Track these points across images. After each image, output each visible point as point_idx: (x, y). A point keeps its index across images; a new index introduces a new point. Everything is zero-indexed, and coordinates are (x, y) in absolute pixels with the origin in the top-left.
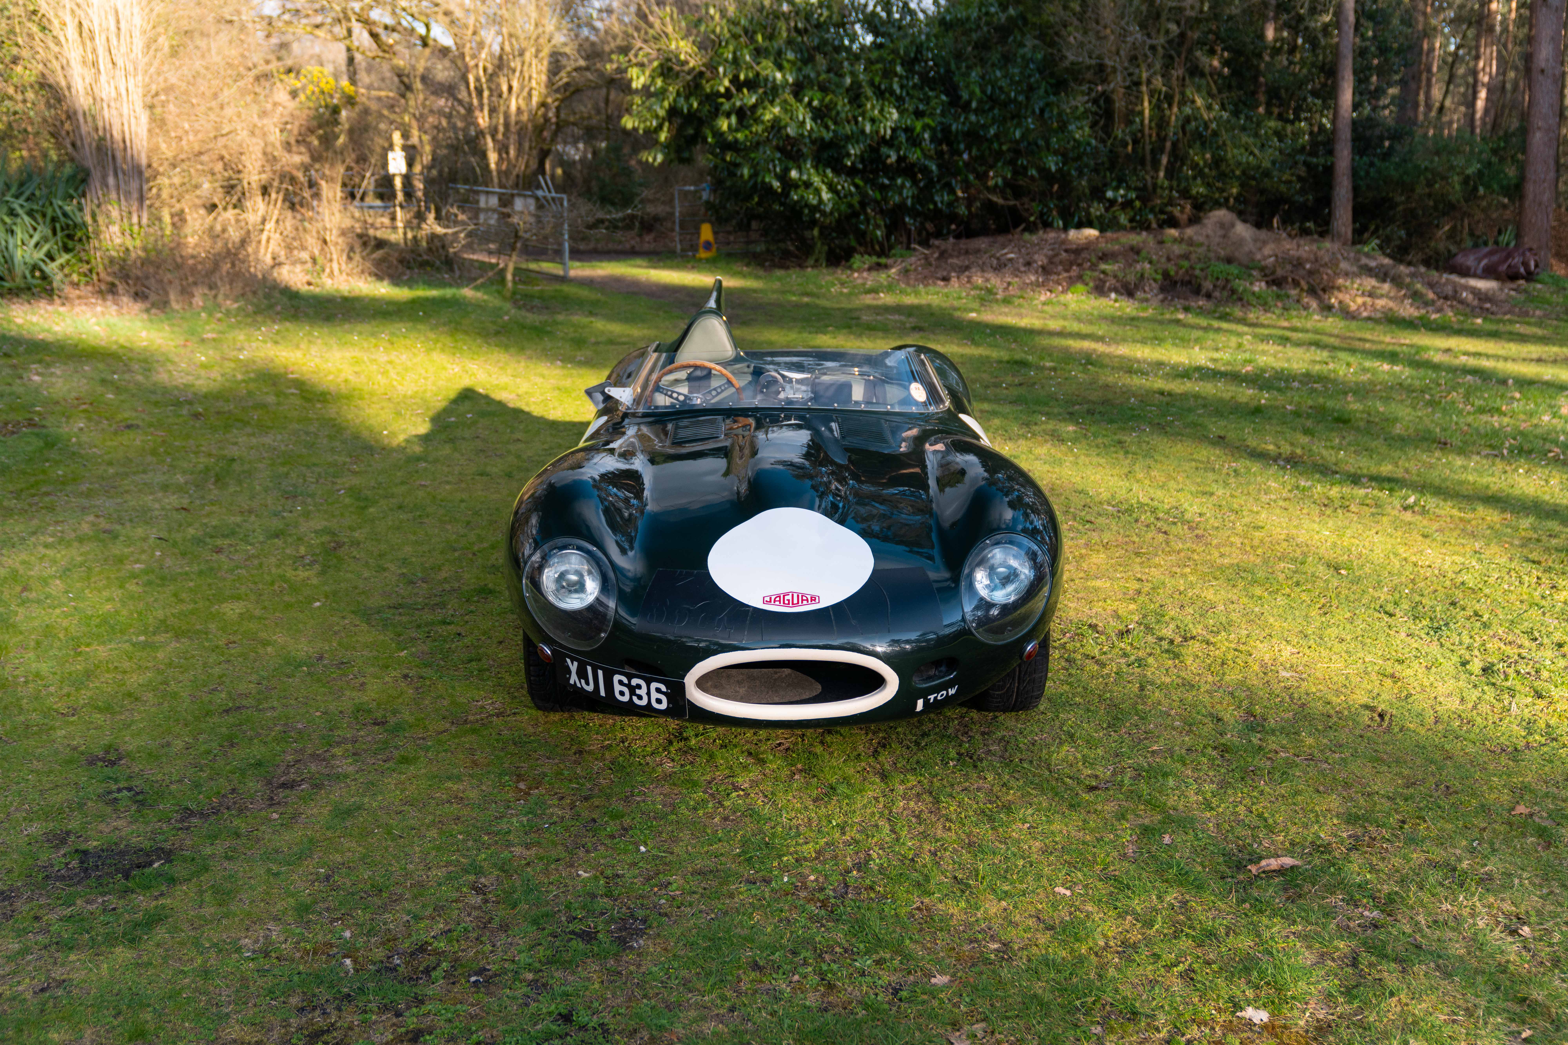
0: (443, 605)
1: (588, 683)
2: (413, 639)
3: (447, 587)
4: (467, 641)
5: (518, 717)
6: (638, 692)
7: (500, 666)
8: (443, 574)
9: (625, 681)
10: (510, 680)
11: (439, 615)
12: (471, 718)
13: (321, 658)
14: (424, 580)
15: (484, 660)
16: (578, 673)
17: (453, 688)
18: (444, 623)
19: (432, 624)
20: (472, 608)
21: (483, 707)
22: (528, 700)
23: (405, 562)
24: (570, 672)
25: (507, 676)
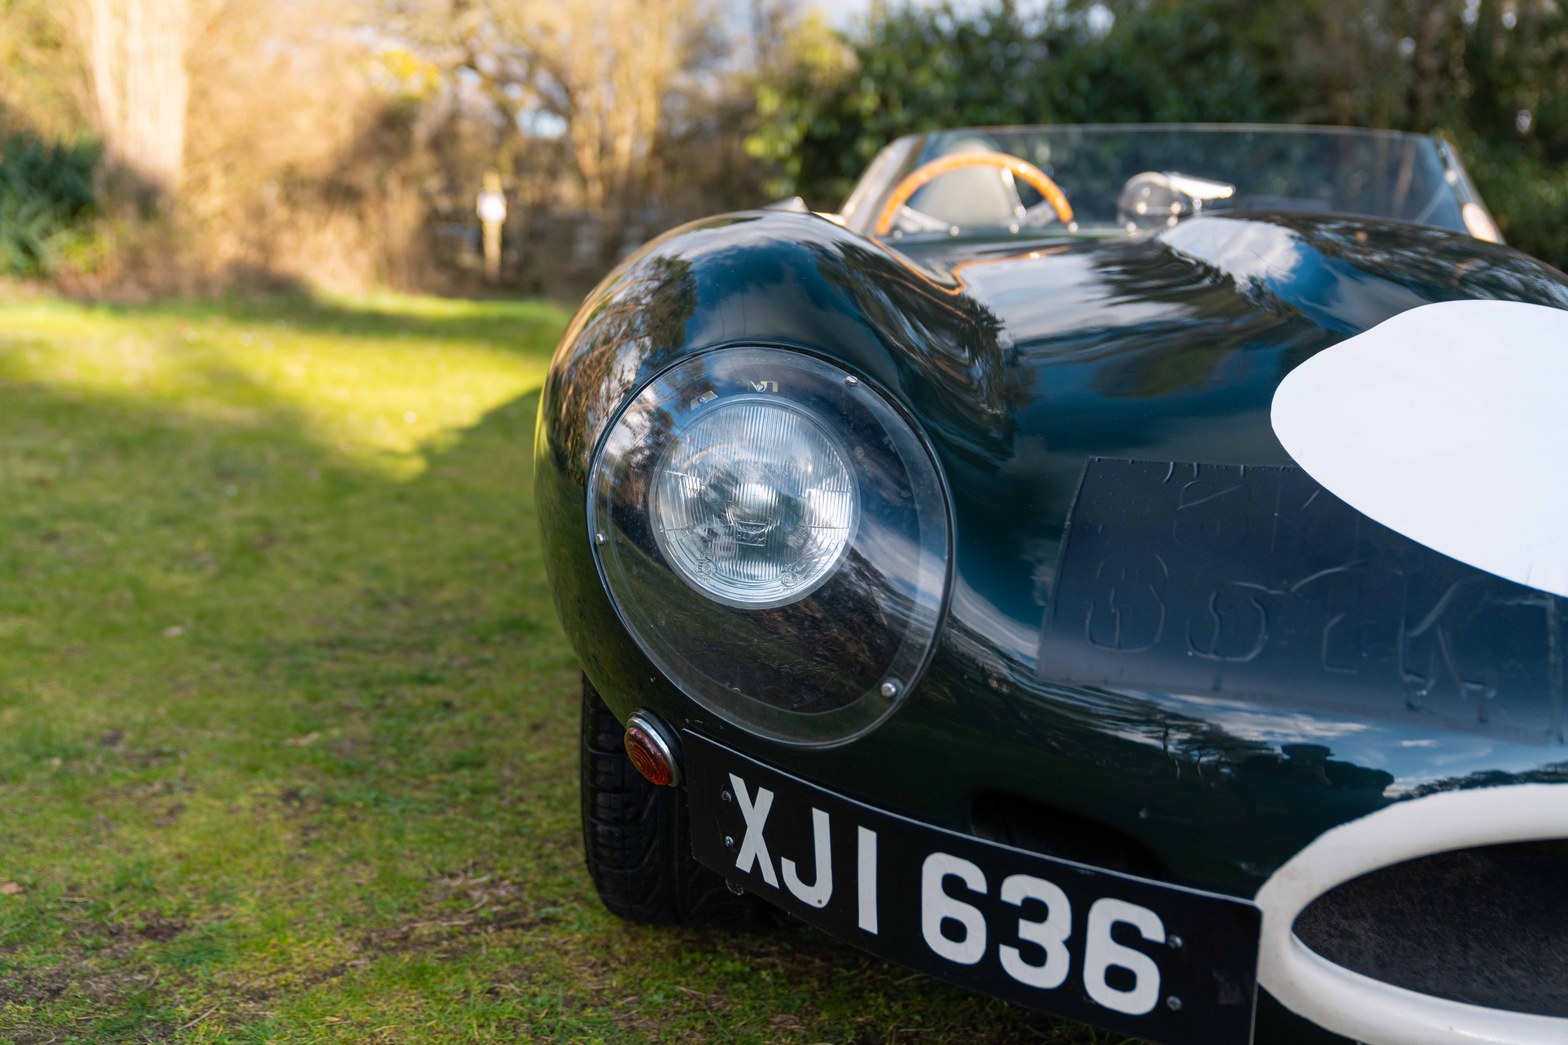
0: (430, 647)
1: (808, 876)
2: (344, 710)
3: (448, 616)
4: (461, 720)
5: (555, 936)
6: (1027, 930)
7: (527, 783)
8: (447, 594)
9: (976, 880)
10: (546, 820)
11: (417, 663)
12: (424, 928)
13: (114, 739)
14: (406, 602)
15: (491, 767)
16: (769, 833)
17: (399, 834)
18: (423, 680)
19: (398, 680)
20: (488, 654)
21: (463, 895)
22: (585, 883)
23: (378, 571)
24: (739, 828)
25: (538, 809)
